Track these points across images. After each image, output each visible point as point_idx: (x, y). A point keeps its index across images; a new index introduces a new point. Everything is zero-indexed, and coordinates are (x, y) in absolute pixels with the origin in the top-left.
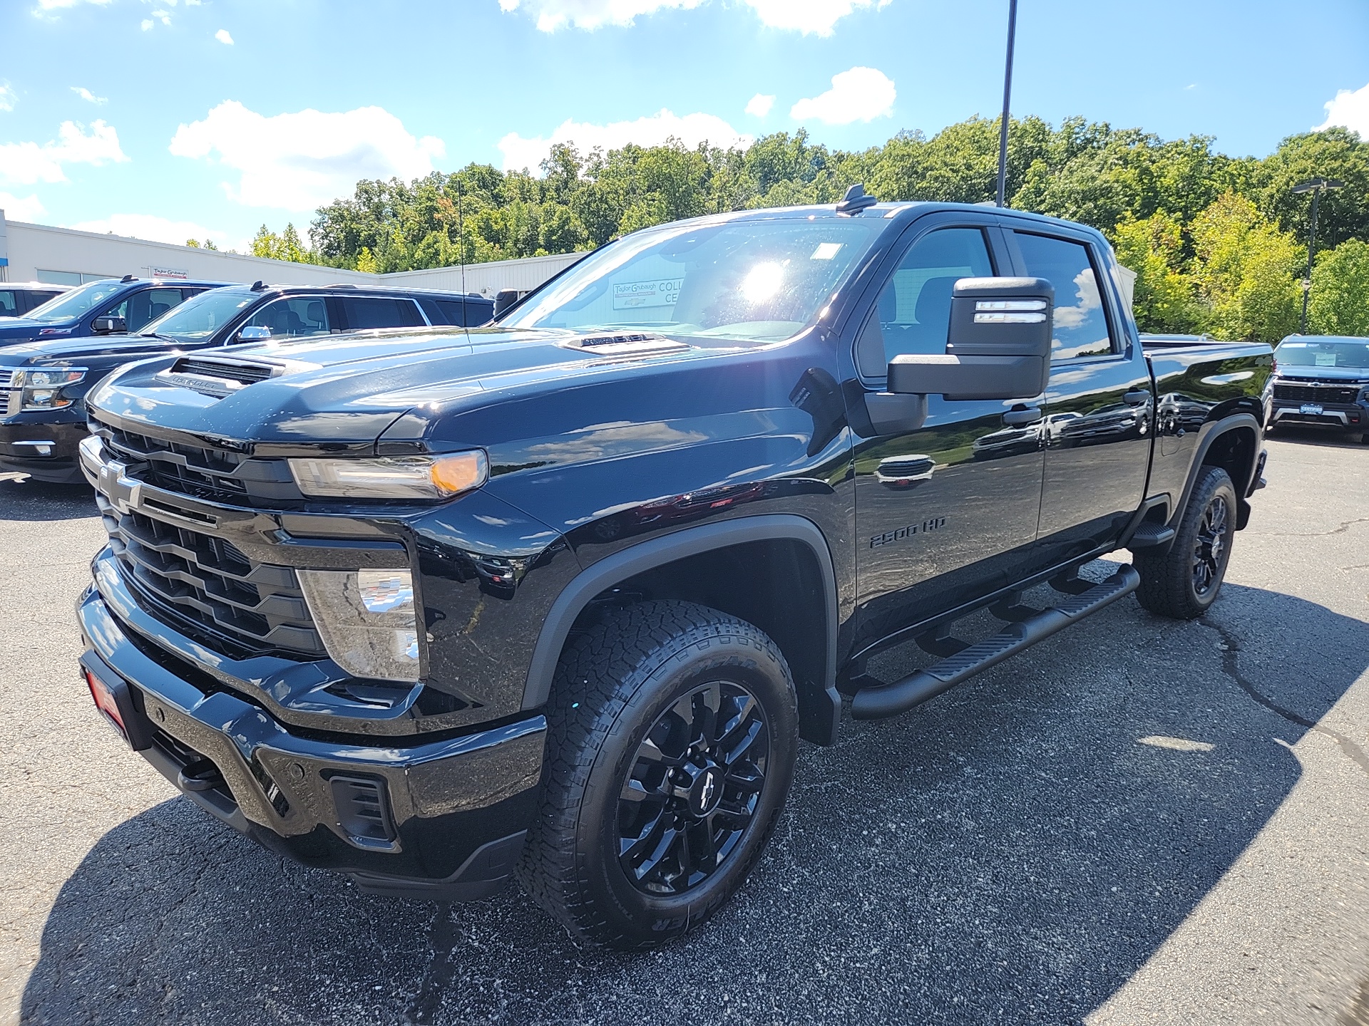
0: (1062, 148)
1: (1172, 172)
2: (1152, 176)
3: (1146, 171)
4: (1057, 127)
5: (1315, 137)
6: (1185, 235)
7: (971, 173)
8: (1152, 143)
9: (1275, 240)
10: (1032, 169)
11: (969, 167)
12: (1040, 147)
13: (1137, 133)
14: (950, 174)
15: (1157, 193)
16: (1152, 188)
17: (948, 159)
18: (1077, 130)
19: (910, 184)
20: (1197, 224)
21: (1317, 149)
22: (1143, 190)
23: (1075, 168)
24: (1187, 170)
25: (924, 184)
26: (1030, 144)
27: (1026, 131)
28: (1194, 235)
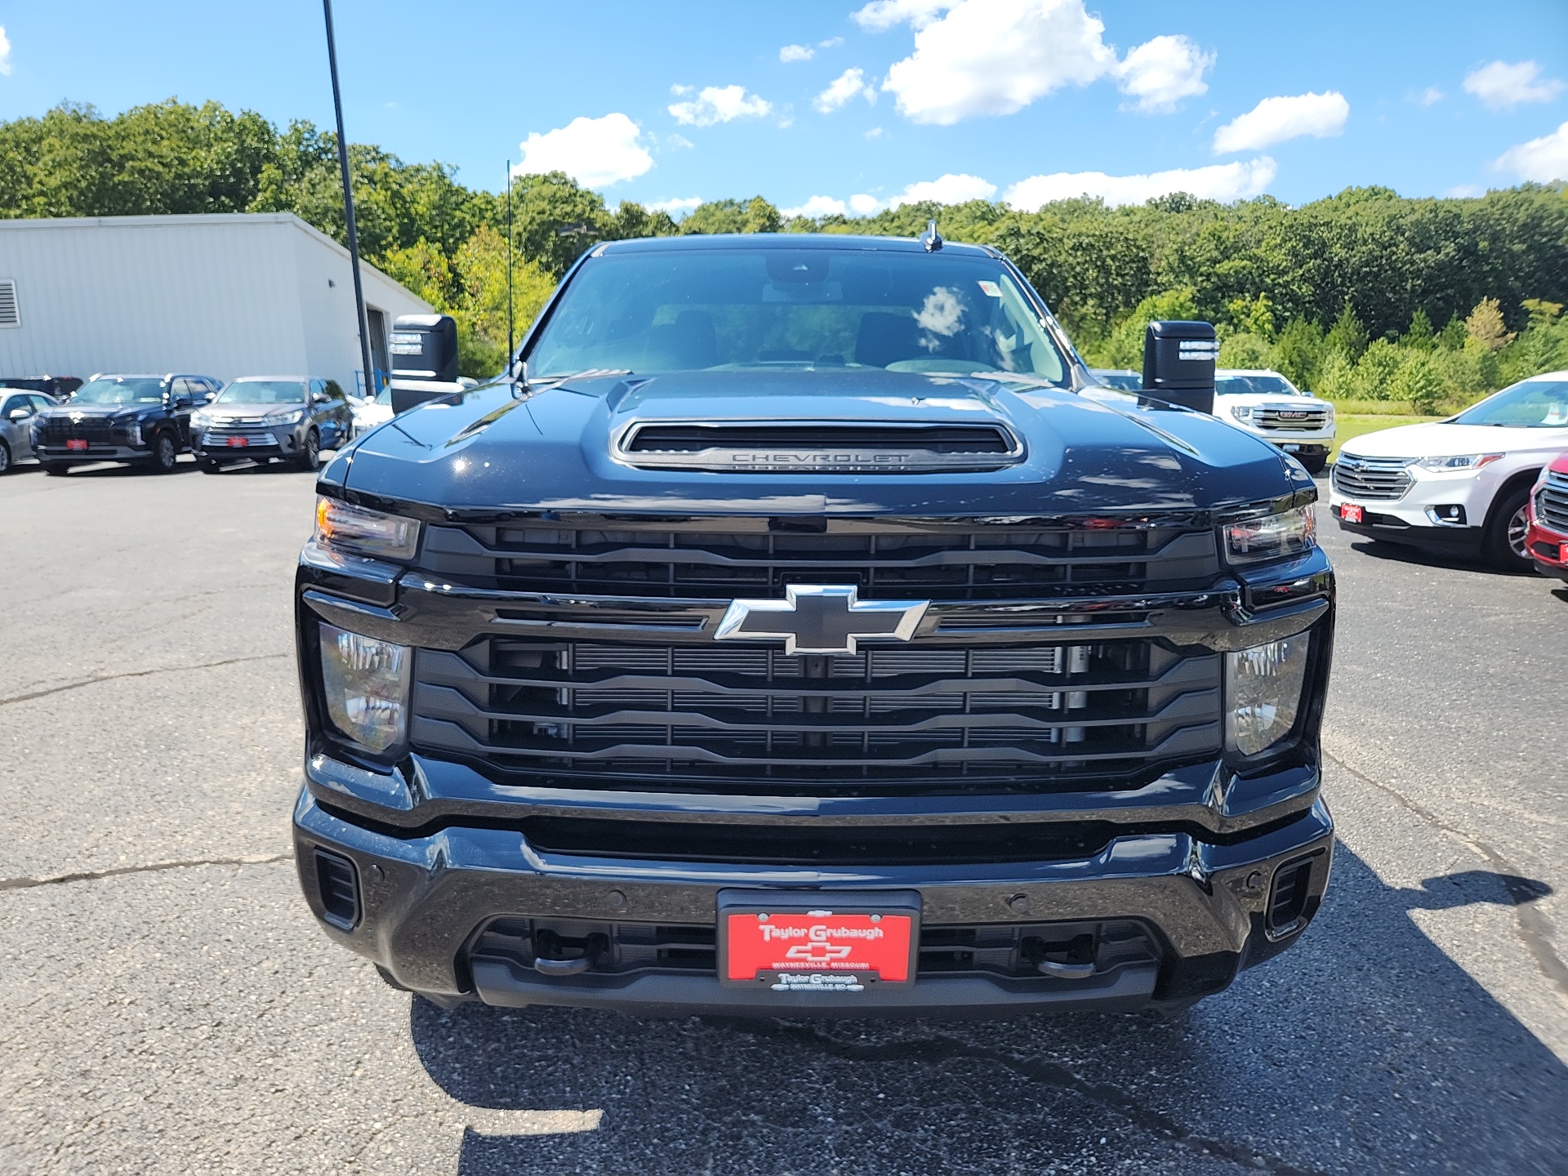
0: (293, 155)
1: (423, 199)
2: (405, 202)
3: (396, 195)
4: (283, 129)
5: (541, 178)
6: (451, 269)
7: (186, 170)
8: (393, 164)
9: (537, 281)
10: (265, 175)
11: (183, 162)
12: (267, 149)
13: (376, 150)
14: (160, 168)
15: (412, 221)
16: (407, 215)
17: (153, 149)
18: (307, 135)
19: (103, 175)
20: (460, 258)
21: (547, 190)
22: (398, 216)
23: (317, 181)
24: (437, 197)
25: (125, 177)
26: (255, 144)
27: (245, 127)
28: (461, 270)
